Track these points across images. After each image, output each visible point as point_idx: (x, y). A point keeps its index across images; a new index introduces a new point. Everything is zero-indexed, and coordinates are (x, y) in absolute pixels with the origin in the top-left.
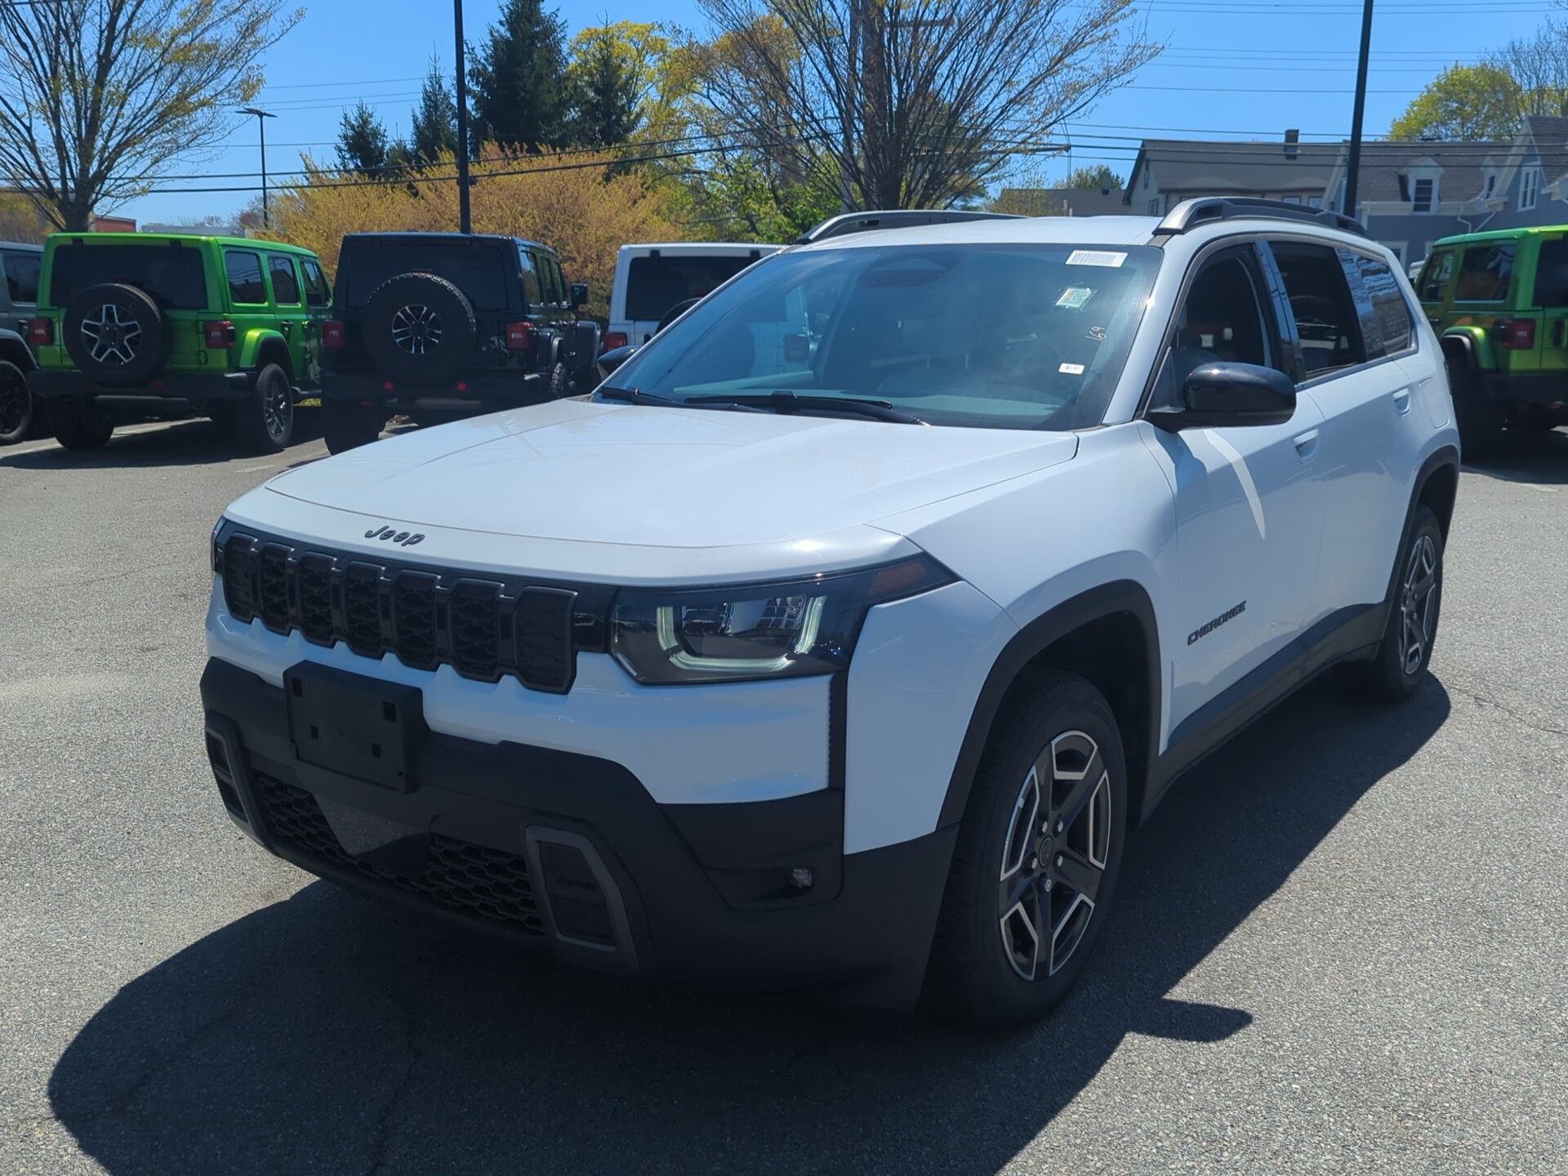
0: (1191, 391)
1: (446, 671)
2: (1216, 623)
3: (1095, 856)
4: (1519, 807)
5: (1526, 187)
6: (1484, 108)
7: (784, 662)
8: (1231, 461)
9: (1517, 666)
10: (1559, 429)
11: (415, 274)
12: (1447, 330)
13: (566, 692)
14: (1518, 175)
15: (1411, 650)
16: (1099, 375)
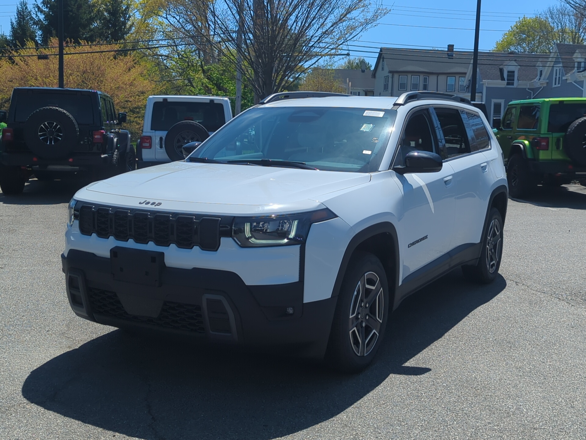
0: (407, 160)
1: (173, 246)
2: (417, 242)
3: (378, 317)
4: (526, 314)
5: (556, 76)
6: (537, 37)
7: (286, 241)
8: (421, 185)
9: (532, 272)
10: (563, 185)
11: (50, 107)
12: (514, 141)
13: (217, 250)
14: (552, 70)
15: (491, 263)
16: (377, 154)
